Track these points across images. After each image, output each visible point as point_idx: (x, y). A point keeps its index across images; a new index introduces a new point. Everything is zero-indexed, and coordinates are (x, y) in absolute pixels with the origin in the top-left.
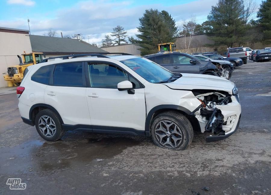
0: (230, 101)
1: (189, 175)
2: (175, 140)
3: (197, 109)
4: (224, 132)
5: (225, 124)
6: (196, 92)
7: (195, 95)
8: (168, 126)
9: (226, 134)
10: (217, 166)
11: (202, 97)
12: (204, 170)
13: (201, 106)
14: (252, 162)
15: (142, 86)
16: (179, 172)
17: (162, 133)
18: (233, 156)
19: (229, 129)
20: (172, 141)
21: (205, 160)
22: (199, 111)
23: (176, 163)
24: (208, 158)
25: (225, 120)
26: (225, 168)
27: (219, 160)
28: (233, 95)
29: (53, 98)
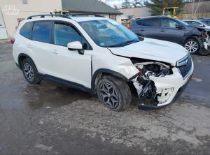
0: (171, 73)
1: (104, 139)
2: (114, 101)
3: (134, 77)
4: (158, 102)
5: (160, 95)
6: (135, 60)
7: (134, 63)
8: (109, 88)
9: (158, 105)
10: (135, 136)
11: (141, 66)
12: (120, 138)
13: (138, 74)
14: (174, 139)
15: (91, 49)
16: (98, 134)
17: (104, 93)
18: (159, 128)
19: (164, 101)
20: (111, 101)
21: (130, 127)
22: (136, 79)
23: (102, 124)
24: (134, 125)
25: (158, 92)
26: (141, 140)
27: (142, 130)
28: (176, 67)
29: (31, 50)
